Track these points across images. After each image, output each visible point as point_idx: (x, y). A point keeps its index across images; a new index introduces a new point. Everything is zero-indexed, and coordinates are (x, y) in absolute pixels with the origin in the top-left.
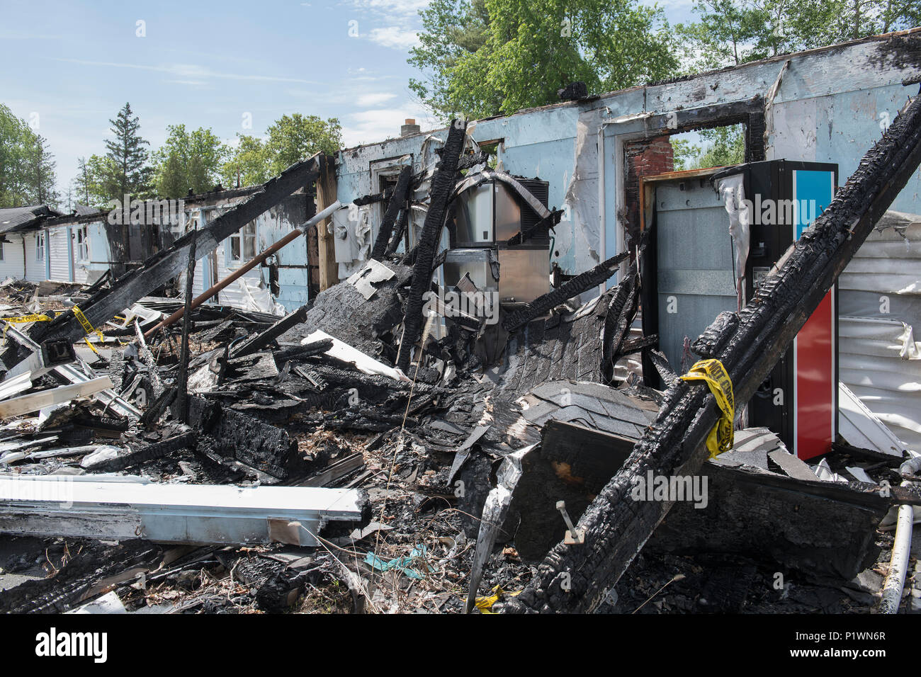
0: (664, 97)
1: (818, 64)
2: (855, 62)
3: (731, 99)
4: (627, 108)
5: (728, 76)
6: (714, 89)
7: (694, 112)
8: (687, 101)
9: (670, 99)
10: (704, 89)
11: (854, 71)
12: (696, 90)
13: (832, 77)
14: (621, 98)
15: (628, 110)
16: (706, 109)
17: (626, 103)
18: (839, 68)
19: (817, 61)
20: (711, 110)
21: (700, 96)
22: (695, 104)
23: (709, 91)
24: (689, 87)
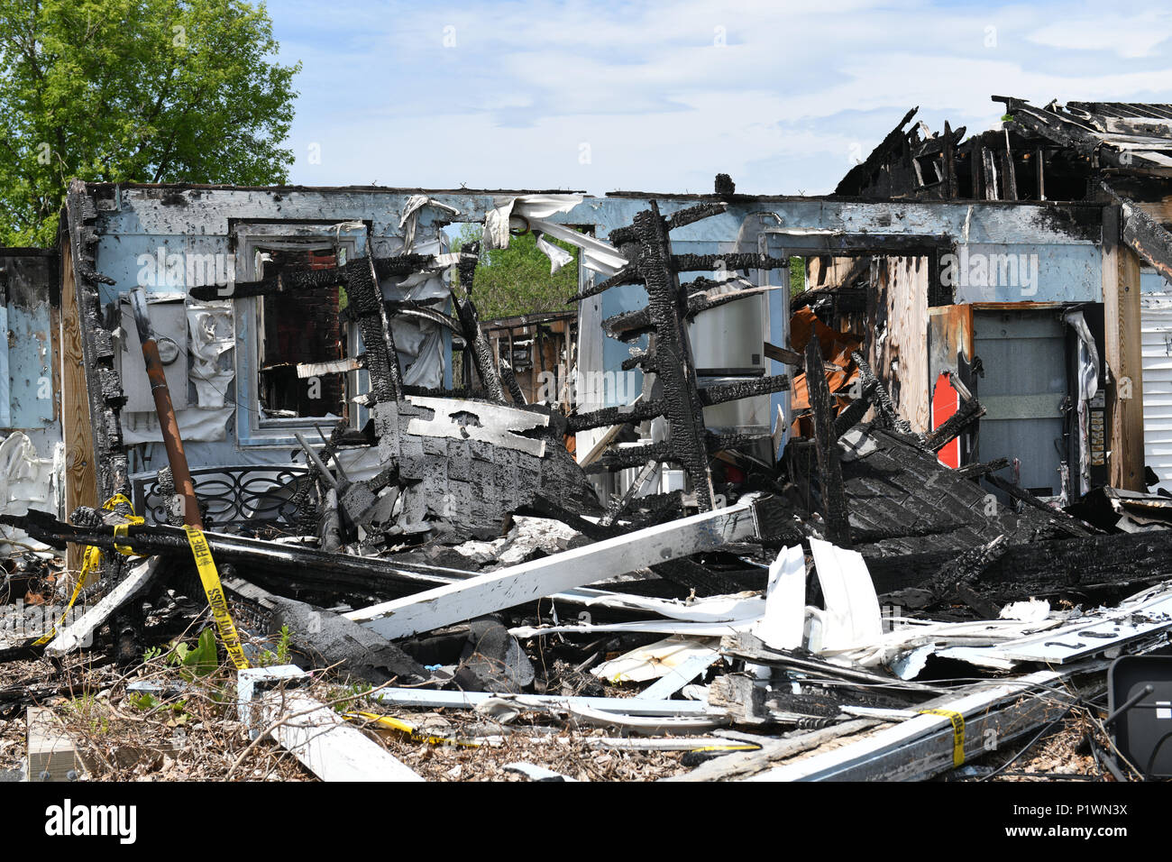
0: (844, 215)
1: (994, 215)
2: (1023, 219)
3: (917, 231)
4: (797, 219)
5: (914, 207)
6: (901, 219)
7: (880, 238)
8: (871, 225)
9: (850, 219)
10: (889, 215)
11: (1023, 228)
12: (880, 215)
13: (1007, 229)
14: (789, 206)
15: (799, 222)
16: (894, 237)
17: (795, 213)
18: (1011, 222)
19: (993, 211)
20: (899, 239)
21: (885, 222)
22: (880, 229)
23: (894, 219)
24: (873, 210)
